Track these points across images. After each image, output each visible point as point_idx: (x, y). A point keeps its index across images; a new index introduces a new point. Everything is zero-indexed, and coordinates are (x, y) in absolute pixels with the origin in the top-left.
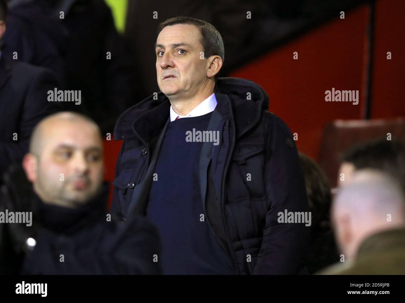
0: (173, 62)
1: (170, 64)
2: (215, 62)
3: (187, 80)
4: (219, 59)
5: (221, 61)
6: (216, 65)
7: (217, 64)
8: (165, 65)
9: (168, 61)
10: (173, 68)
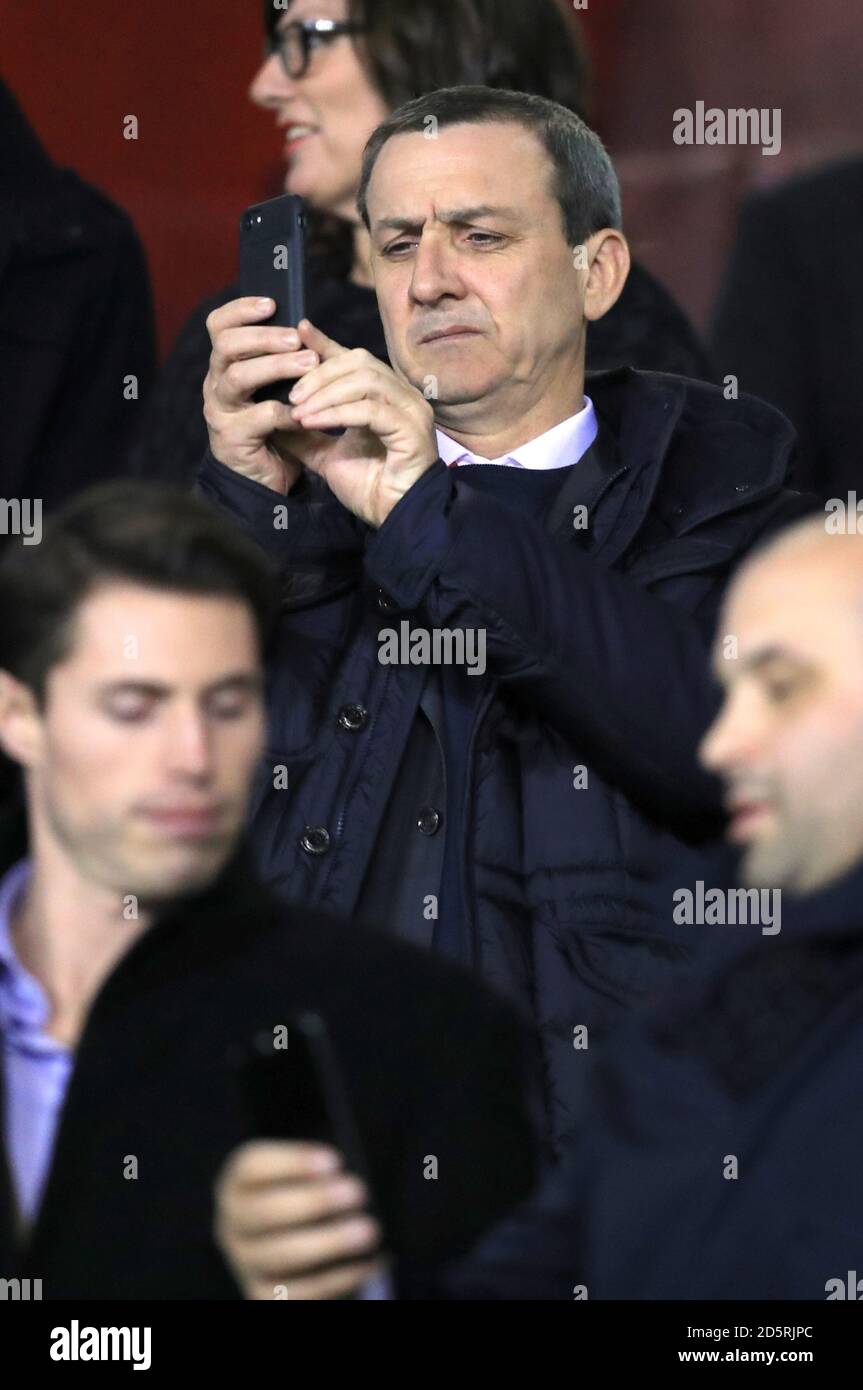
0: (459, 279)
1: (453, 288)
2: (604, 254)
3: (522, 342)
4: (615, 243)
5: (626, 248)
6: (610, 269)
7: (614, 264)
8: (435, 291)
9: (442, 275)
10: (460, 302)
